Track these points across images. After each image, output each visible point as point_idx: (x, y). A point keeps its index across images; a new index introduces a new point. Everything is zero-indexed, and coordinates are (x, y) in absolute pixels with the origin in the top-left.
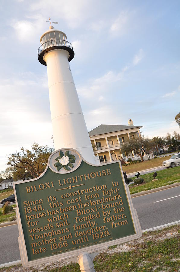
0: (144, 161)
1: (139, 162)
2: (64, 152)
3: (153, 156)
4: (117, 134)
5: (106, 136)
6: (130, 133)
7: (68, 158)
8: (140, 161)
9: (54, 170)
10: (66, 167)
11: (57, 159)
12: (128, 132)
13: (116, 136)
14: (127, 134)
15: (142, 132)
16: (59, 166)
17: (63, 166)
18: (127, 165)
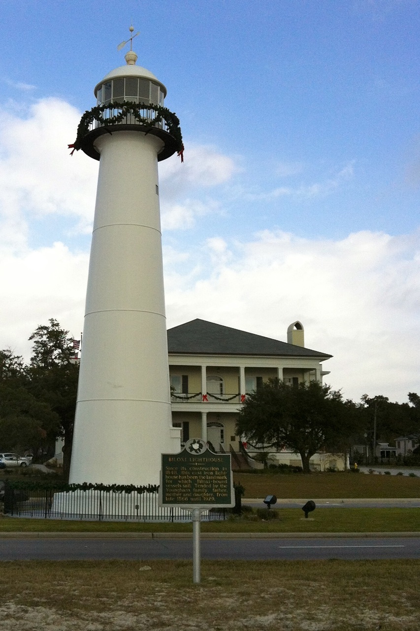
0: (309, 471)
1: (295, 472)
2: (197, 441)
3: (348, 462)
4: (242, 363)
5: (204, 362)
6: (285, 370)
7: (198, 445)
8: (297, 470)
9: (188, 450)
10: (196, 451)
11: (191, 444)
12: (280, 364)
13: (236, 370)
14: (275, 370)
15: (328, 373)
16: (192, 449)
17: (194, 450)
18: (255, 471)
